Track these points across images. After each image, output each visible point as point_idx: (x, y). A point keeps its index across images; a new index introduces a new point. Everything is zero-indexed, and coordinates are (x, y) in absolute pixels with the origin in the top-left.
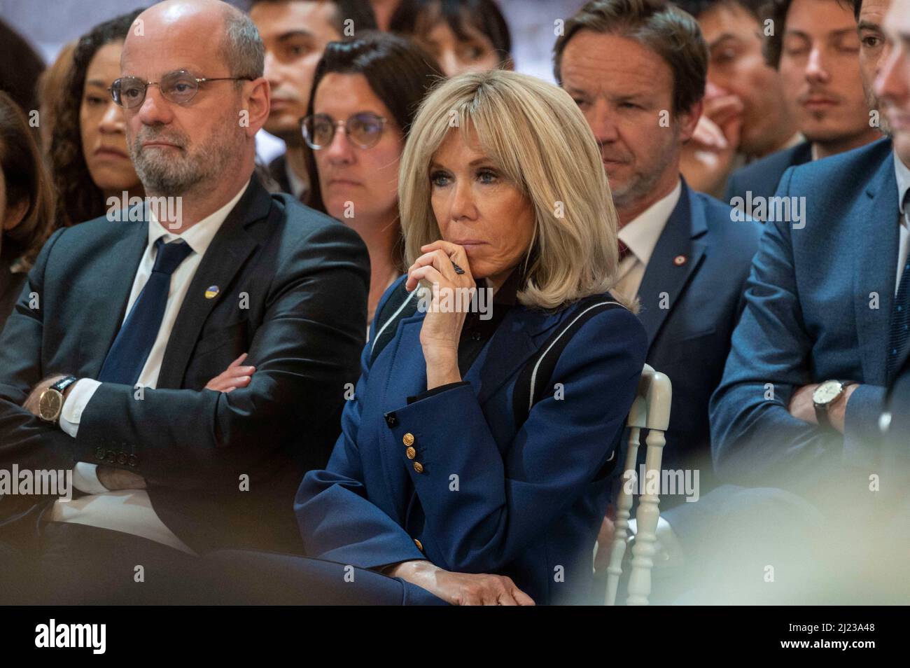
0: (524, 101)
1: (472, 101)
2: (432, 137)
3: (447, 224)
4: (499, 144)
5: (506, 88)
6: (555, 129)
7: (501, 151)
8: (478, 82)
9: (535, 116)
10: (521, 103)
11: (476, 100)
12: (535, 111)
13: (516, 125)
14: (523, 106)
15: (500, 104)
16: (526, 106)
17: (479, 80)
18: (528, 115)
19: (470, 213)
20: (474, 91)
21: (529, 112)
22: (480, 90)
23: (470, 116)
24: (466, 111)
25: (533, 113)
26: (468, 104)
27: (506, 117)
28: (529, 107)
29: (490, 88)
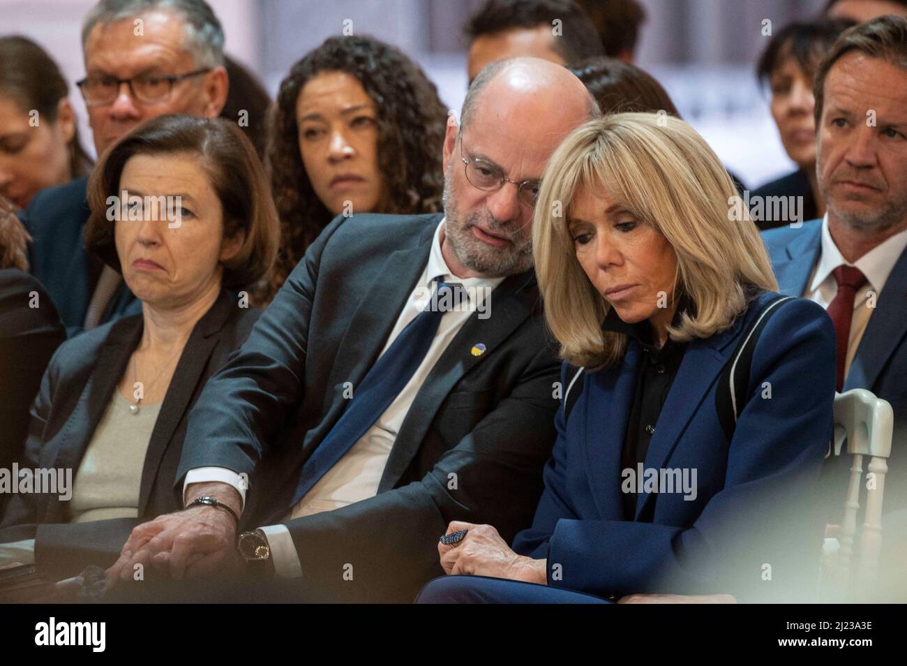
0: (646, 140)
1: (594, 149)
2: (562, 192)
3: (596, 275)
4: (625, 187)
5: (626, 129)
6: (679, 162)
7: (628, 193)
8: (597, 130)
9: (658, 152)
10: (642, 142)
11: (597, 150)
12: (656, 146)
13: (640, 166)
14: (644, 144)
15: (621, 147)
16: (646, 143)
17: (597, 128)
18: (651, 152)
19: (616, 259)
20: (594, 140)
21: (651, 149)
22: (600, 139)
23: (594, 168)
24: (589, 161)
25: (655, 149)
26: (589, 154)
27: (629, 160)
28: (650, 144)
29: (610, 134)
